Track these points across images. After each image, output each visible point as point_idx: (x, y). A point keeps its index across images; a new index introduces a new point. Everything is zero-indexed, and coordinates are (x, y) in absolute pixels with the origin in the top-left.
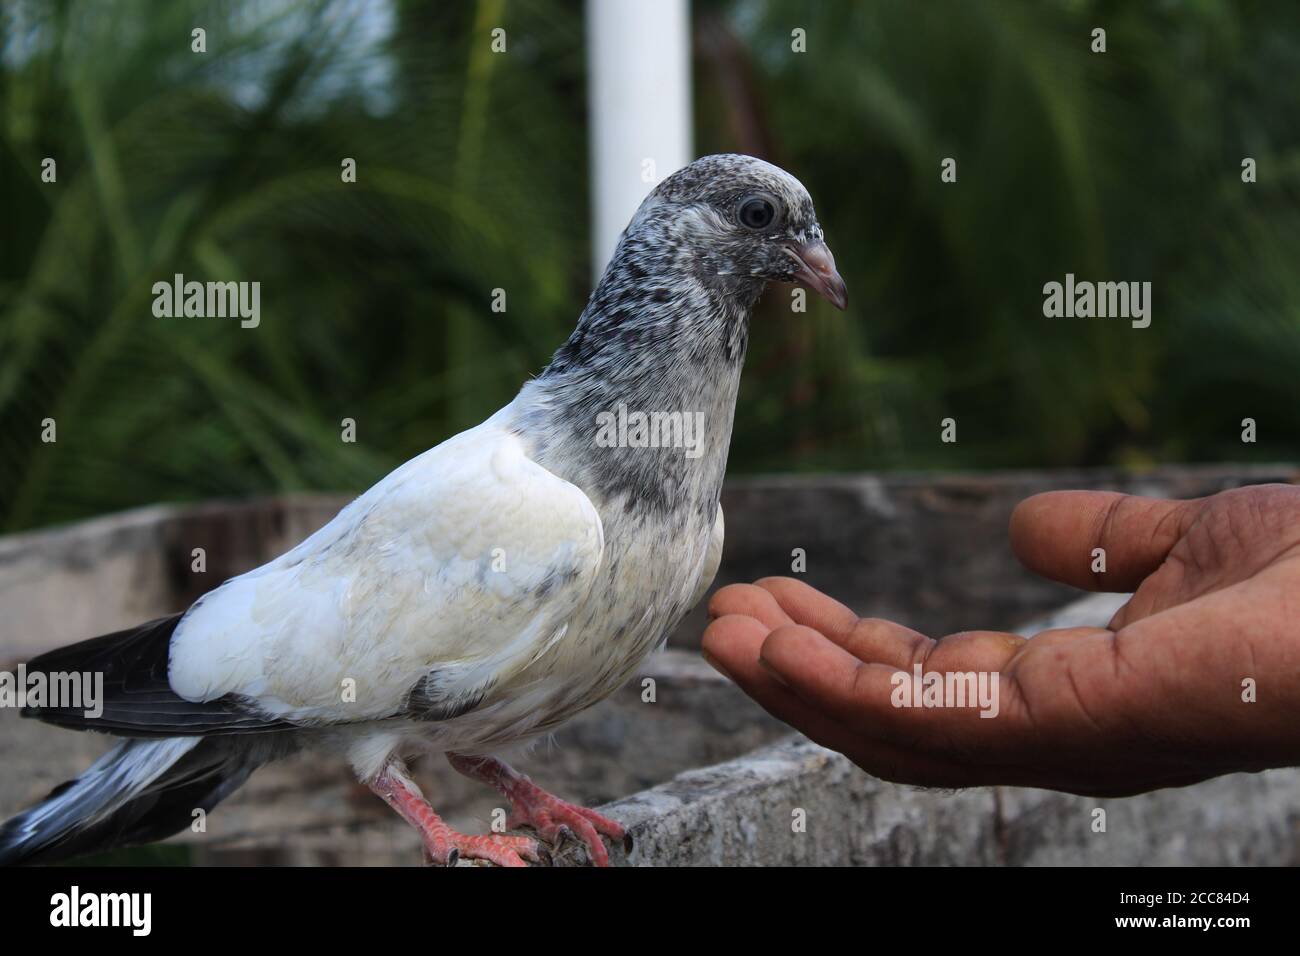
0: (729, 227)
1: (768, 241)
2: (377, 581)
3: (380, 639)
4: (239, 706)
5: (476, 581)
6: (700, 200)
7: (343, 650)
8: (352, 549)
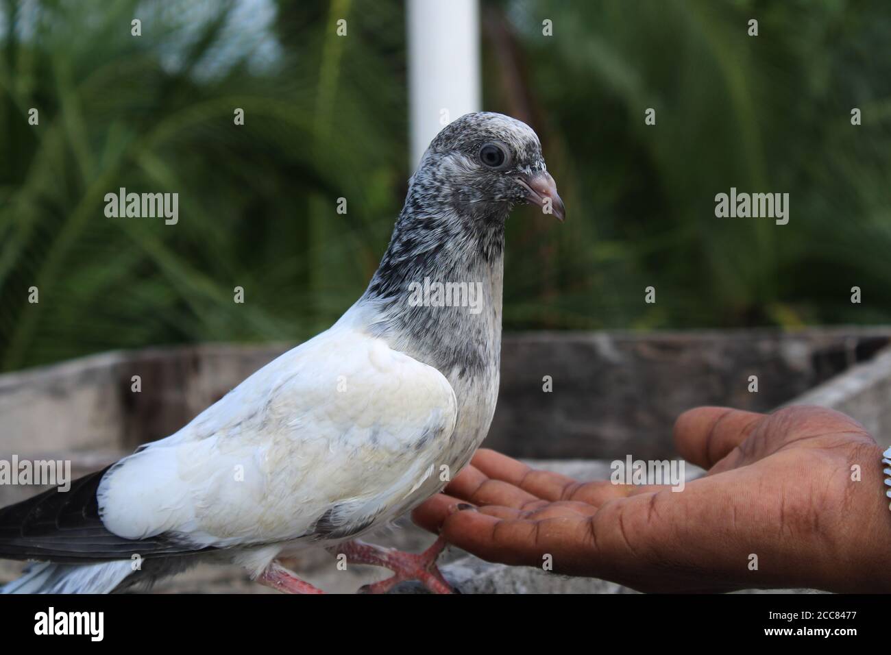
0: (475, 166)
1: (504, 175)
2: (289, 447)
3: (296, 488)
4: (170, 540)
5: (370, 442)
6: (454, 149)
7: (264, 497)
8: (264, 424)
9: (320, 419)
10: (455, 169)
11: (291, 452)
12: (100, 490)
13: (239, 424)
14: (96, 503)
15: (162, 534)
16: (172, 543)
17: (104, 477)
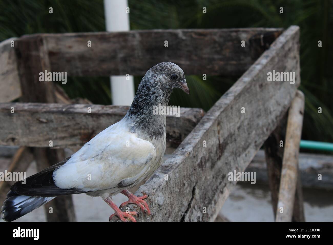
0: (169, 80)
1: (176, 82)
2: (109, 165)
3: (111, 176)
4: (77, 190)
5: (132, 163)
6: (163, 74)
7: (103, 178)
8: (101, 159)
9: (117, 158)
10: (163, 80)
11: (109, 166)
12: (53, 175)
13: (94, 157)
14: (53, 179)
15: (74, 188)
16: (77, 191)
17: (54, 171)
